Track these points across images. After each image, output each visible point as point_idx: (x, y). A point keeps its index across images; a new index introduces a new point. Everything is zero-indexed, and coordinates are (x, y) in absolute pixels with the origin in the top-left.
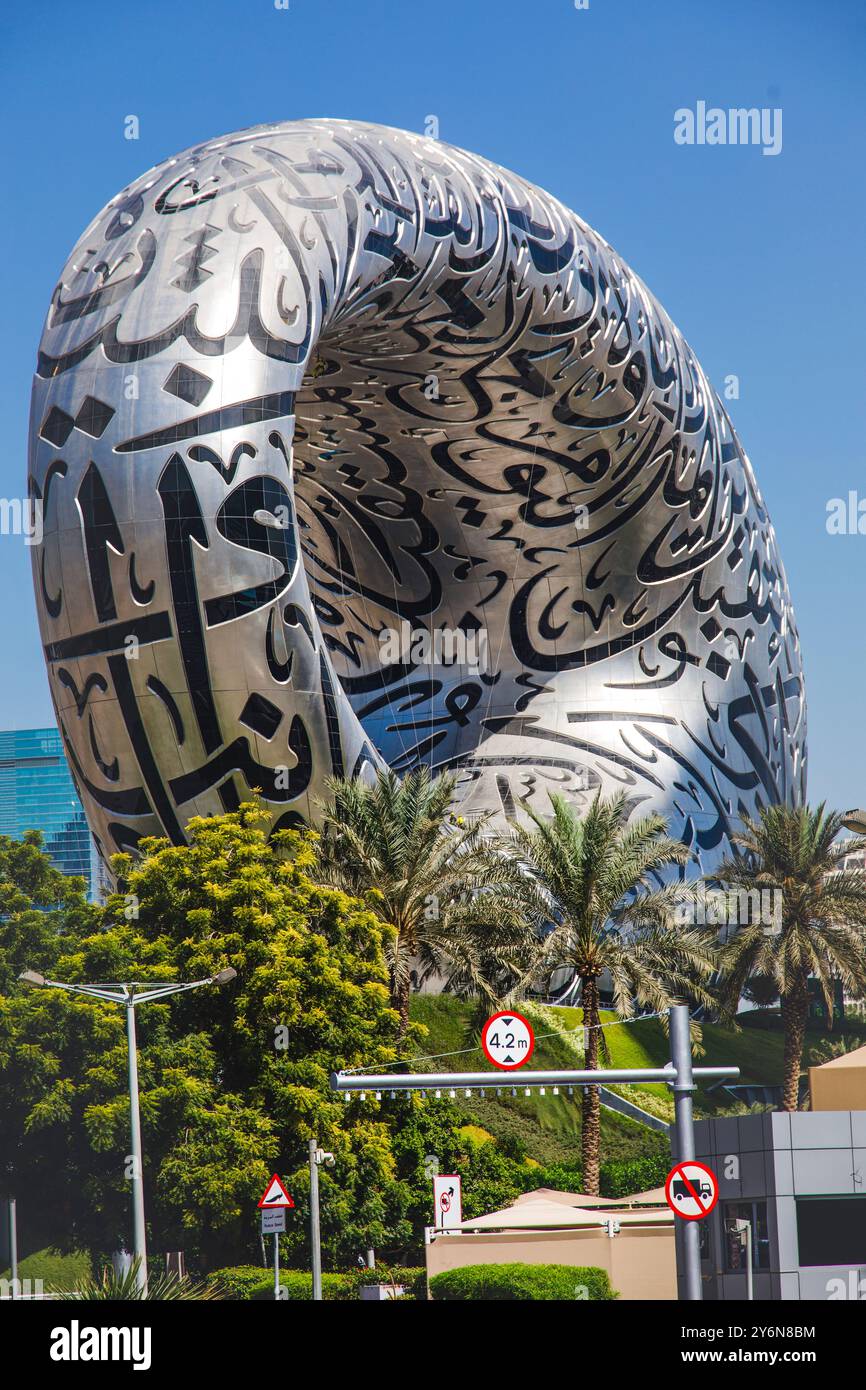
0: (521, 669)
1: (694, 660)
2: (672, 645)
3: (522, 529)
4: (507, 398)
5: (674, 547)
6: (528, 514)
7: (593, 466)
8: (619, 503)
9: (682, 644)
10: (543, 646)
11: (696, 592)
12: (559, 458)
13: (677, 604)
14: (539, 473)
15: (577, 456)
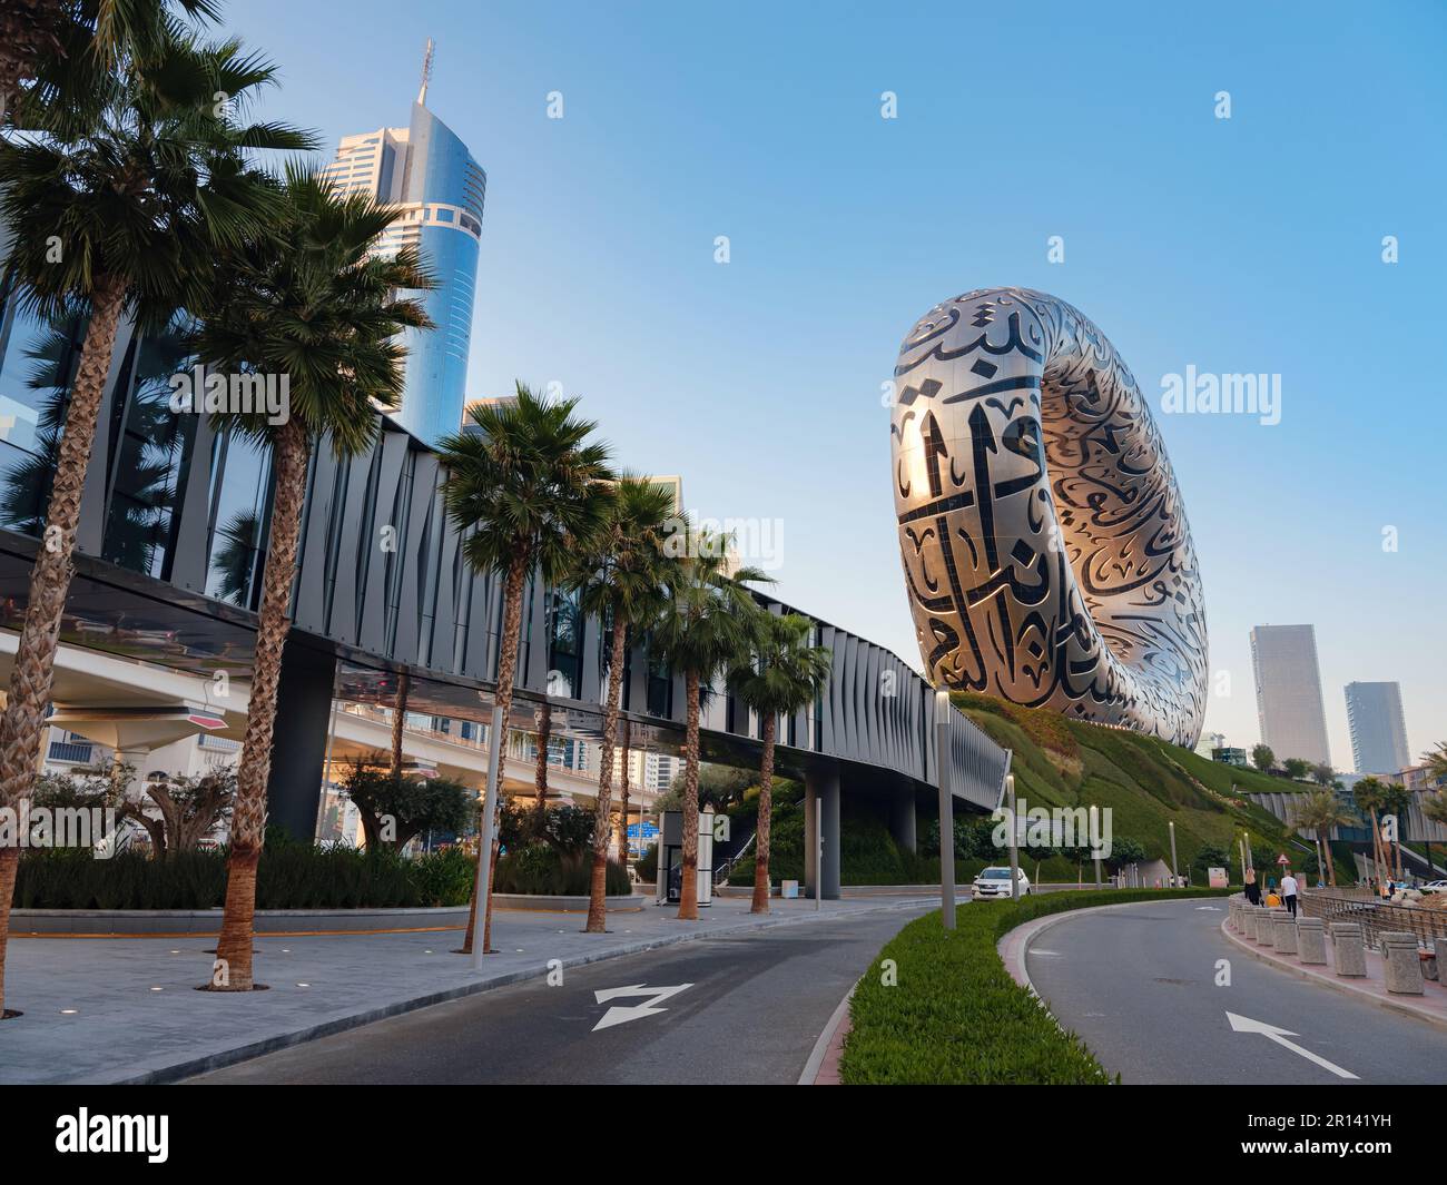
0: (1086, 595)
1: (1170, 595)
2: (1160, 587)
3: (1091, 527)
4: (1099, 452)
5: (1162, 540)
6: (1094, 519)
7: (1129, 495)
8: (1139, 516)
9: (1164, 585)
10: (1096, 584)
11: (1171, 564)
12: (1117, 491)
13: (1162, 568)
14: (1103, 497)
15: (1123, 489)
